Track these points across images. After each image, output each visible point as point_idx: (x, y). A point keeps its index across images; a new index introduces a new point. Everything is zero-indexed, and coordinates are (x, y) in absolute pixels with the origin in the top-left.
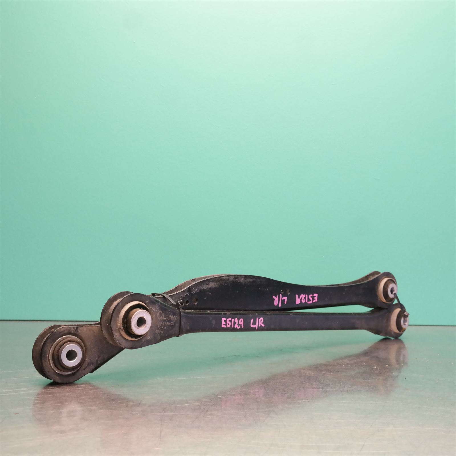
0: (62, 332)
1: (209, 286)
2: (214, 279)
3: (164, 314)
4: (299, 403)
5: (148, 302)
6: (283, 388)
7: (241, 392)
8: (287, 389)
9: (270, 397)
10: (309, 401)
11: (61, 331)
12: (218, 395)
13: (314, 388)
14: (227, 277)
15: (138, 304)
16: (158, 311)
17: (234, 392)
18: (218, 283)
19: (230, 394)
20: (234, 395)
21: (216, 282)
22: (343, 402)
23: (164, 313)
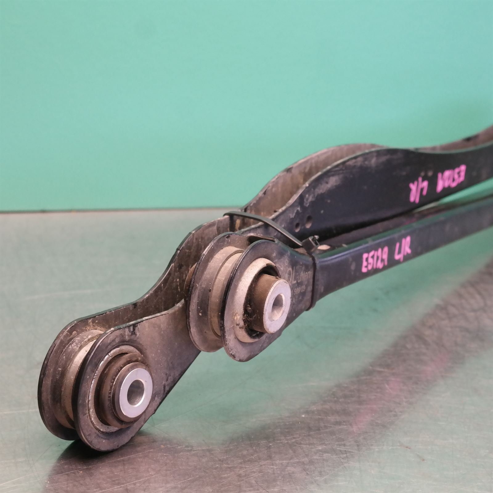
0: (110, 344)
1: (329, 186)
2: (337, 169)
3: (294, 274)
5: (274, 255)
11: (109, 342)
14: (354, 161)
15: (266, 266)
16: (287, 268)
18: (341, 176)
21: (339, 174)
23: (294, 271)
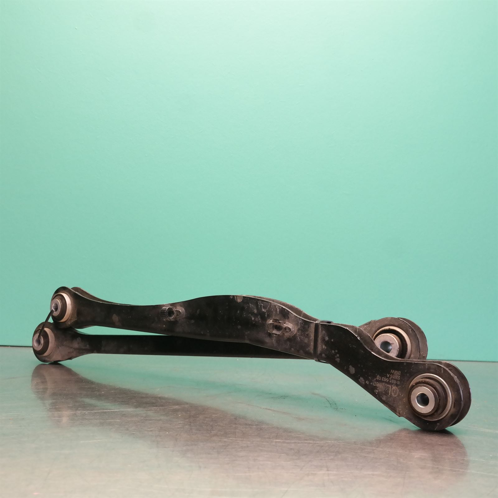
4: (225, 441)
6: (211, 423)
7: (161, 427)
8: (216, 425)
9: (193, 434)
10: (237, 439)
12: (133, 430)
13: (247, 425)
17: (153, 427)
19: (147, 430)
20: (151, 431)
22: (277, 440)
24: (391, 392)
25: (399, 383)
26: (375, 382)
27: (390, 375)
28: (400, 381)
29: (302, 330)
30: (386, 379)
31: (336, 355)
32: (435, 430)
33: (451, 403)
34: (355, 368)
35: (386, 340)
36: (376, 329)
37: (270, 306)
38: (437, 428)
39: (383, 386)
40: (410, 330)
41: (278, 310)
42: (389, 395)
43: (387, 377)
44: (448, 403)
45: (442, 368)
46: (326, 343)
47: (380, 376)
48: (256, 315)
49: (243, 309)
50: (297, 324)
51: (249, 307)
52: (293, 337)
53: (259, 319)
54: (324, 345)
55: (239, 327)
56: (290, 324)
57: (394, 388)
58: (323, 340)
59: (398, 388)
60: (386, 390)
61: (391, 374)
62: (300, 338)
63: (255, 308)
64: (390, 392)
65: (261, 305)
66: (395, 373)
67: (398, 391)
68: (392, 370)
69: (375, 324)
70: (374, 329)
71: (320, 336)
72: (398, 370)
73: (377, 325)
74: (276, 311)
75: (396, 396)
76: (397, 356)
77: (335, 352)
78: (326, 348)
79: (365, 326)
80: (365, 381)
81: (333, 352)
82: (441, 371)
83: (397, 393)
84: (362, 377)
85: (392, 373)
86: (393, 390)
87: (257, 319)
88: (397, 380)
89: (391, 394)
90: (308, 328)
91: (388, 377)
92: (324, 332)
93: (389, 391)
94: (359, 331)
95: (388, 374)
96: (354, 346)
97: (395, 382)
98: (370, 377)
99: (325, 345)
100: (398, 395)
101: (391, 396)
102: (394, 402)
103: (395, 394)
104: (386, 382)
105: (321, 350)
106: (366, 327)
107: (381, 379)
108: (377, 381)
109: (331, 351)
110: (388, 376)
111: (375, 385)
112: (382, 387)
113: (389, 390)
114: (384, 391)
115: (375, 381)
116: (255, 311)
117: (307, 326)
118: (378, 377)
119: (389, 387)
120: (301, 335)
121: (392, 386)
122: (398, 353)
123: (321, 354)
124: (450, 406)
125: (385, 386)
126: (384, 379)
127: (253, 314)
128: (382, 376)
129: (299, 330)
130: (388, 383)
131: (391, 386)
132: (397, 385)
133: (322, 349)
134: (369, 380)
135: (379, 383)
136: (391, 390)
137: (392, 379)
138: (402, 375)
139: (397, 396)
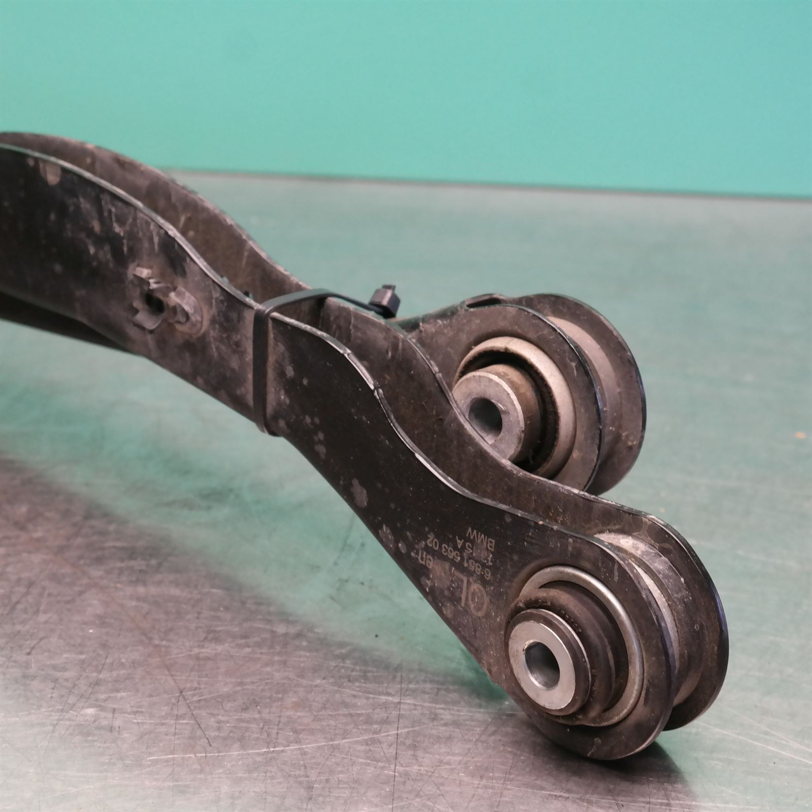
24: (467, 599)
25: (489, 575)
26: (422, 554)
27: (464, 543)
28: (494, 569)
29: (221, 325)
30: (454, 553)
31: (316, 433)
32: (588, 755)
33: (636, 687)
34: (367, 491)
35: (487, 396)
36: (472, 339)
37: (135, 219)
38: (593, 750)
39: (445, 573)
40: (573, 364)
41: (156, 240)
42: (463, 604)
43: (455, 548)
44: (629, 685)
45: (616, 567)
46: (290, 386)
47: (437, 536)
48: (99, 241)
49: (63, 211)
50: (209, 300)
51: (78, 207)
52: (198, 339)
53: (106, 254)
54: (282, 392)
55: (58, 268)
56: (187, 294)
57: (476, 587)
58: (281, 374)
59: (486, 592)
60: (453, 588)
61: (467, 539)
62: (218, 348)
63: (95, 214)
64: (463, 597)
65: (110, 212)
66: (479, 541)
67: (486, 599)
68: (470, 530)
69: (469, 321)
70: (464, 338)
71: (271, 359)
72: (488, 534)
73: (474, 327)
74: (151, 239)
75: (480, 614)
76: (516, 461)
77: (313, 423)
78: (288, 401)
79: (440, 322)
80: (397, 542)
81: (308, 420)
82: (611, 572)
83: (485, 607)
84: (386, 526)
85: (472, 538)
86: (474, 594)
87: (101, 254)
88: (484, 566)
89: (466, 604)
90: (239, 321)
91: (459, 547)
92: (282, 348)
93: (461, 592)
94: (403, 350)
95: (461, 540)
96: (364, 418)
97: (479, 571)
98: (408, 533)
99: (287, 392)
100: (487, 616)
101: (466, 611)
102: (475, 631)
103: (479, 609)
104: (453, 562)
105: (274, 404)
106: (440, 326)
107: (440, 547)
108: (428, 549)
109: (301, 417)
110: (460, 543)
111: (423, 563)
112: (443, 574)
113: (462, 590)
114: (449, 589)
115: (423, 549)
116: (96, 226)
117: (234, 316)
118: (432, 540)
119: (462, 581)
120: (221, 340)
121: (471, 580)
122: (520, 446)
123: (276, 417)
124: (634, 695)
125: (452, 575)
126: (447, 550)
127: (90, 232)
128: (443, 538)
129: (213, 321)
130: (460, 567)
131: (468, 581)
132: (484, 582)
133: (279, 403)
134: (405, 540)
135: (434, 559)
136: (467, 593)
137: (470, 557)
138: (499, 553)
139: (483, 617)
